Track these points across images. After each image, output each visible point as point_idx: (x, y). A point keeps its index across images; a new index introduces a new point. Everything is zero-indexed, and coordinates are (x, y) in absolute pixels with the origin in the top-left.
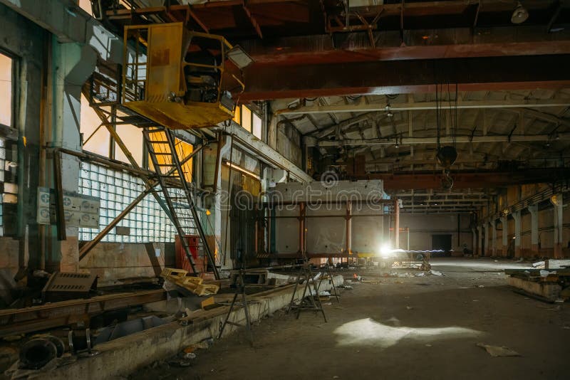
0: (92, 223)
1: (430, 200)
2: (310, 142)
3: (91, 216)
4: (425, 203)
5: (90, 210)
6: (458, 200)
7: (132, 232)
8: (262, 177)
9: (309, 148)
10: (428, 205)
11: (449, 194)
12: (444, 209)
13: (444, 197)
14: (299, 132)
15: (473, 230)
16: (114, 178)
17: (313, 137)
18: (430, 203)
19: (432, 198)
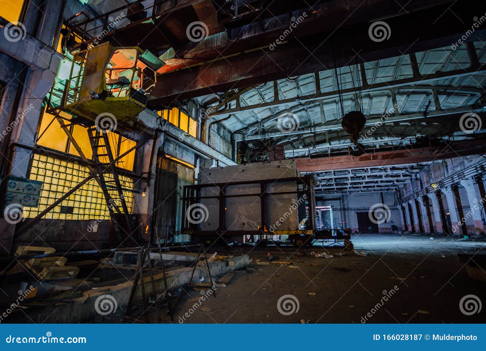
0: (32, 202)
1: (350, 181)
2: (238, 138)
3: (32, 197)
4: (347, 184)
5: (32, 192)
6: (379, 180)
7: (76, 211)
8: (195, 166)
9: (238, 143)
10: (349, 186)
11: (369, 175)
12: (365, 189)
13: (364, 178)
14: (229, 131)
15: (399, 207)
16: (66, 167)
17: (240, 133)
18: (351, 184)
19: (352, 178)
